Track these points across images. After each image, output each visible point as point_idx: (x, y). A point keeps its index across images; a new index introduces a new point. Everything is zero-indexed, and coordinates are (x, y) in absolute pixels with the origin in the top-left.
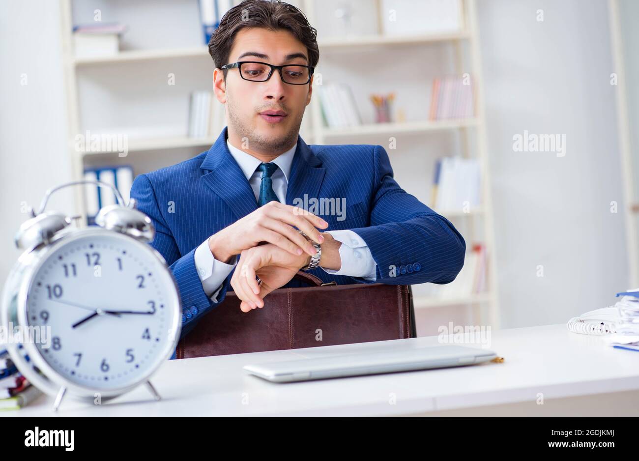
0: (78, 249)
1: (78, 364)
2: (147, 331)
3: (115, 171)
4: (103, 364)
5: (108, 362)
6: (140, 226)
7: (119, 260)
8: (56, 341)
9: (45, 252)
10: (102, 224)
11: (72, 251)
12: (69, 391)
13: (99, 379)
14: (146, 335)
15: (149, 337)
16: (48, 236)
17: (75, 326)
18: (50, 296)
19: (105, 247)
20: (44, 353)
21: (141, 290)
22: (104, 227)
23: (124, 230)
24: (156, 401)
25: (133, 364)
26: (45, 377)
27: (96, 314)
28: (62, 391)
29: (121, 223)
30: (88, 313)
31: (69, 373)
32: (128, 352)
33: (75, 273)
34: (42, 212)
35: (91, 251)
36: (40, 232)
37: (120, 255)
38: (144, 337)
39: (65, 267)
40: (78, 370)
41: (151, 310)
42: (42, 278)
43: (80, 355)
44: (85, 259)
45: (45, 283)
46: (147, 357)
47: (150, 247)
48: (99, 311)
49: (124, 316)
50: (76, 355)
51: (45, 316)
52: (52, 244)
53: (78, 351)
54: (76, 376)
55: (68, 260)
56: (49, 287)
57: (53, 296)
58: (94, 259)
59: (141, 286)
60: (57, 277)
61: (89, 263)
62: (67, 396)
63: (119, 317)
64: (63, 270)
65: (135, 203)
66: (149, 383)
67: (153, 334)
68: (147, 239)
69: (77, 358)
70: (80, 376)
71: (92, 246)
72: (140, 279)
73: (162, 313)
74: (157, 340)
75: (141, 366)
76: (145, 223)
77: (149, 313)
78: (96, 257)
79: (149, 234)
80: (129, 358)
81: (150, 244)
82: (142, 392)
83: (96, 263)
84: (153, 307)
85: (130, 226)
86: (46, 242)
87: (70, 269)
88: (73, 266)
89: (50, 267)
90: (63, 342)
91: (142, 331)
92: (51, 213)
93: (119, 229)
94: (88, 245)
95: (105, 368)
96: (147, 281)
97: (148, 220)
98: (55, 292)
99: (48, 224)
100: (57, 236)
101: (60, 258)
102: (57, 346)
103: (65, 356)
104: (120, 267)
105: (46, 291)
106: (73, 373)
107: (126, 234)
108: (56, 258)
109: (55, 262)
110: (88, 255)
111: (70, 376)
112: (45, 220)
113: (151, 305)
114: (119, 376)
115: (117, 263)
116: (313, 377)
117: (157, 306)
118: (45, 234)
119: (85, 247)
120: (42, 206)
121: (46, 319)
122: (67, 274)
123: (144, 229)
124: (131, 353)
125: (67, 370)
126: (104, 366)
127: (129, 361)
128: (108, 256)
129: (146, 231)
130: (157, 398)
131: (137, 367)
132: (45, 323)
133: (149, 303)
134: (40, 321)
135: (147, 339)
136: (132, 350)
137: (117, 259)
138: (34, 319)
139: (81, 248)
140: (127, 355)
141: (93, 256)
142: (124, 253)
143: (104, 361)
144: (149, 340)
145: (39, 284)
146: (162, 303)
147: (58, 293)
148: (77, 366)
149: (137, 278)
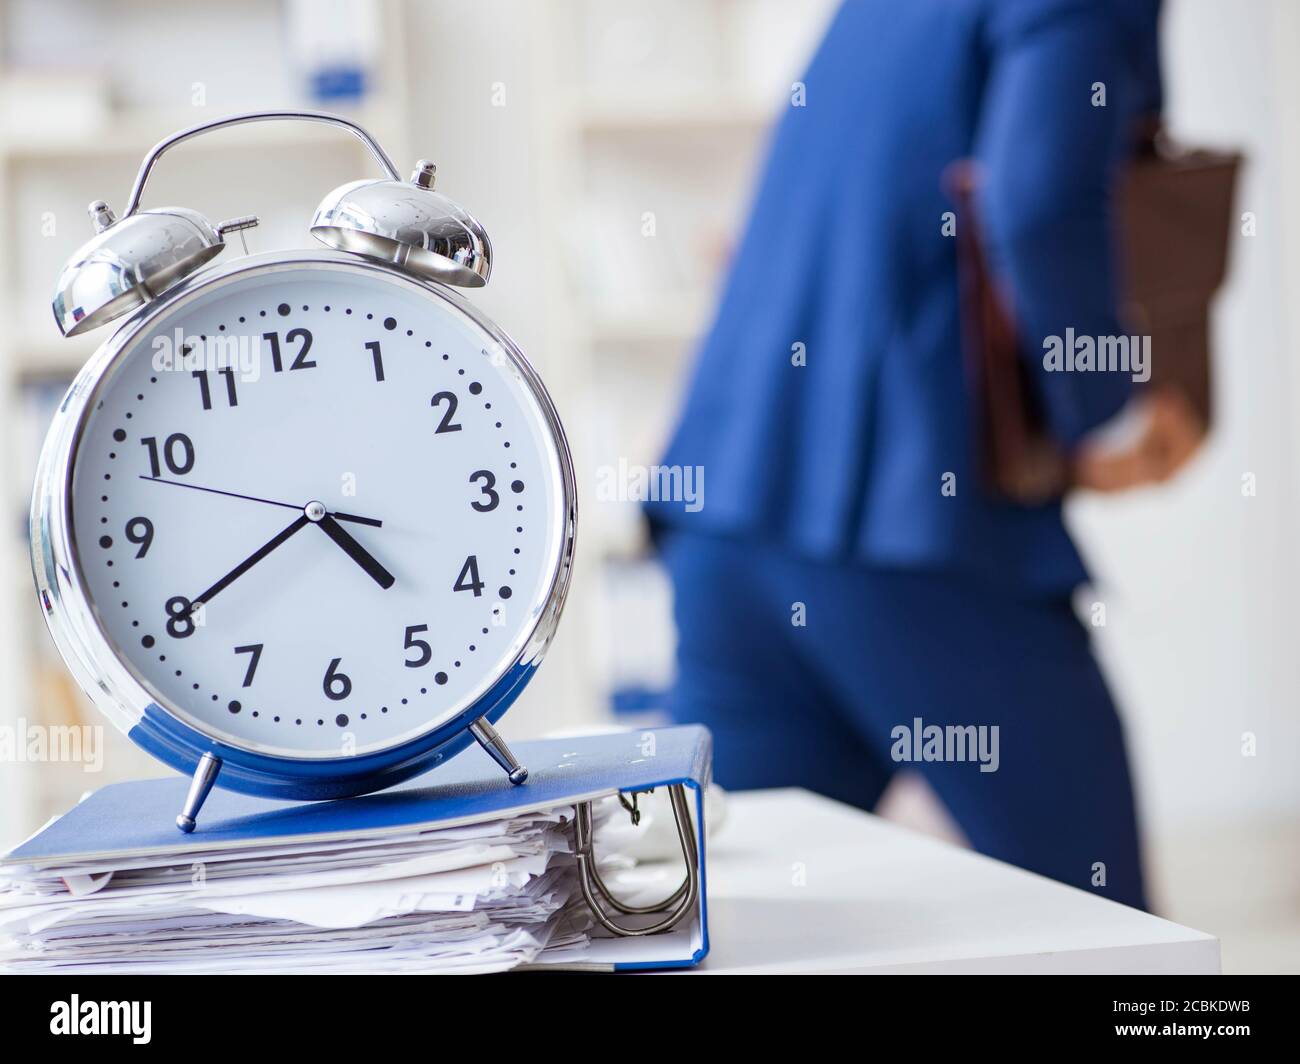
0: (242, 320)
1: (249, 679)
2: (471, 563)
4: (330, 677)
7: (374, 347)
8: (179, 608)
11: (221, 328)
13: (322, 722)
14: (468, 580)
15: (477, 587)
18: (156, 474)
19: (328, 309)
20: (135, 649)
21: (447, 437)
25: (427, 674)
31: (223, 705)
32: (411, 635)
33: (233, 398)
35: (282, 326)
37: (377, 332)
38: (459, 587)
39: (202, 375)
40: (248, 698)
43: (257, 650)
44: (266, 349)
45: (137, 430)
46: (471, 649)
48: (312, 513)
50: (242, 649)
51: (142, 532)
53: (251, 639)
56: (150, 442)
57: (165, 471)
58: (295, 351)
59: (444, 427)
61: (278, 367)
64: (195, 386)
67: (492, 576)
69: (246, 658)
71: (284, 310)
72: (445, 403)
73: (518, 509)
74: (505, 592)
75: (453, 674)
80: (416, 653)
83: (299, 364)
84: (490, 488)
85: (414, 240)
87: (218, 387)
94: (272, 308)
95: (337, 686)
98: (171, 457)
102: (181, 626)
103: (206, 657)
105: (141, 455)
110: (272, 337)
113: (483, 481)
115: (368, 355)
117: (502, 487)
119: (264, 314)
121: (147, 541)
124: (415, 636)
125: (215, 697)
126: (335, 680)
127: (415, 664)
128: (339, 339)
131: (441, 678)
132: (142, 554)
133: (474, 478)
134: (125, 549)
135: (472, 591)
136: (423, 628)
137: (368, 346)
138: (106, 542)
139: (252, 316)
140: (409, 643)
141: (290, 338)
142: (390, 324)
143: (335, 663)
144: (478, 593)
145: (120, 435)
146: (515, 475)
147: (180, 460)
148: (248, 682)
149: (435, 401)
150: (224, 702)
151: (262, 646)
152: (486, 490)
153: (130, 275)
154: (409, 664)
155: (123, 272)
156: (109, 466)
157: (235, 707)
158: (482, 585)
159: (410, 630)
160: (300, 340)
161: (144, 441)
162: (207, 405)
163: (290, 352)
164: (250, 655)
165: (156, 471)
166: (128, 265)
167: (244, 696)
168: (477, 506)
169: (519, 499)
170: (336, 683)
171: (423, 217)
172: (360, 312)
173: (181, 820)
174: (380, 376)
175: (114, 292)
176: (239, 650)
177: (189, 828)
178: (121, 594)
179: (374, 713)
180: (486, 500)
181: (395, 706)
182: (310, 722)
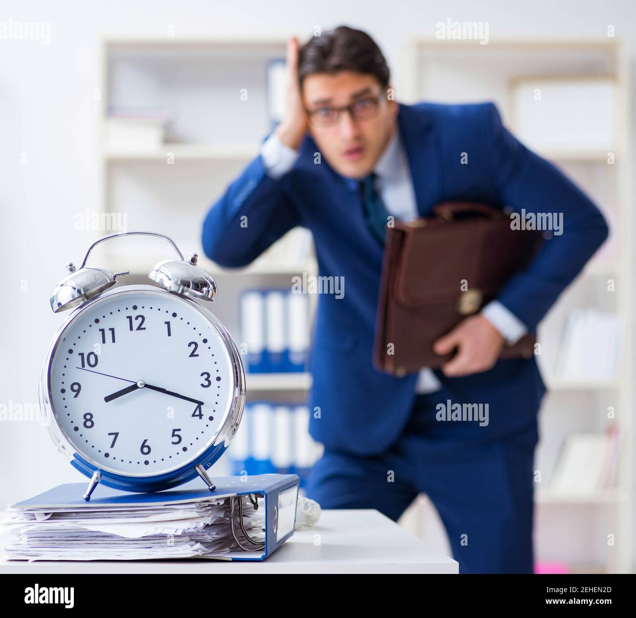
0: (119, 311)
1: (113, 444)
2: (199, 406)
4: (143, 446)
7: (168, 323)
8: (88, 417)
11: (111, 313)
13: (139, 463)
14: (197, 413)
15: (201, 416)
17: (107, 399)
19: (152, 308)
20: (71, 432)
21: (193, 359)
25: (179, 447)
27: (136, 387)
33: (114, 340)
35: (134, 313)
37: (169, 318)
38: (194, 415)
39: (102, 331)
40: (112, 452)
42: (75, 344)
43: (116, 434)
44: (127, 322)
45: (77, 350)
46: (197, 439)
48: (139, 384)
51: (76, 388)
53: (114, 430)
54: (110, 459)
55: (105, 325)
56: (82, 355)
57: (87, 366)
58: (138, 323)
59: (192, 355)
61: (131, 329)
64: (100, 334)
67: (206, 412)
69: (112, 437)
70: (114, 458)
71: (135, 308)
72: (193, 346)
73: (218, 387)
74: (211, 418)
75: (189, 448)
80: (176, 439)
83: (139, 328)
85: (186, 284)
87: (108, 335)
88: (112, 330)
90: (95, 419)
94: (131, 307)
95: (146, 450)
96: (202, 348)
98: (89, 361)
101: (97, 321)
102: (89, 424)
103: (99, 435)
105: (78, 359)
108: (92, 321)
109: (91, 326)
110: (130, 318)
111: (103, 458)
113: (206, 376)
114: (162, 459)
115: (165, 326)
117: (213, 379)
119: (127, 309)
121: (78, 391)
123: (205, 289)
124: (176, 433)
125: (100, 451)
128: (155, 320)
129: (207, 292)
131: (185, 449)
132: (76, 396)
133: (202, 375)
134: (70, 394)
135: (198, 417)
136: (179, 430)
137: (166, 323)
138: (63, 391)
139: (123, 310)
140: (173, 435)
141: (137, 318)
142: (174, 315)
143: (145, 441)
144: (201, 418)
145: (71, 352)
146: (218, 375)
147: (93, 362)
148: (112, 446)
149: (190, 345)
150: (103, 453)
151: (118, 433)
152: (207, 379)
153: (79, 291)
154: (173, 443)
155: (76, 290)
156: (66, 363)
157: (107, 455)
158: (203, 415)
159: (174, 431)
160: (140, 319)
161: (80, 354)
162: (104, 342)
163: (136, 323)
164: (114, 436)
165: (83, 366)
166: (79, 288)
167: (110, 451)
168: (203, 385)
169: (219, 383)
170: (145, 448)
171: (191, 275)
172: (163, 310)
173: (85, 496)
174: (169, 334)
175: (73, 297)
176: (110, 434)
177: (88, 499)
178: (67, 411)
179: (159, 461)
180: (206, 383)
181: (167, 459)
182: (134, 463)
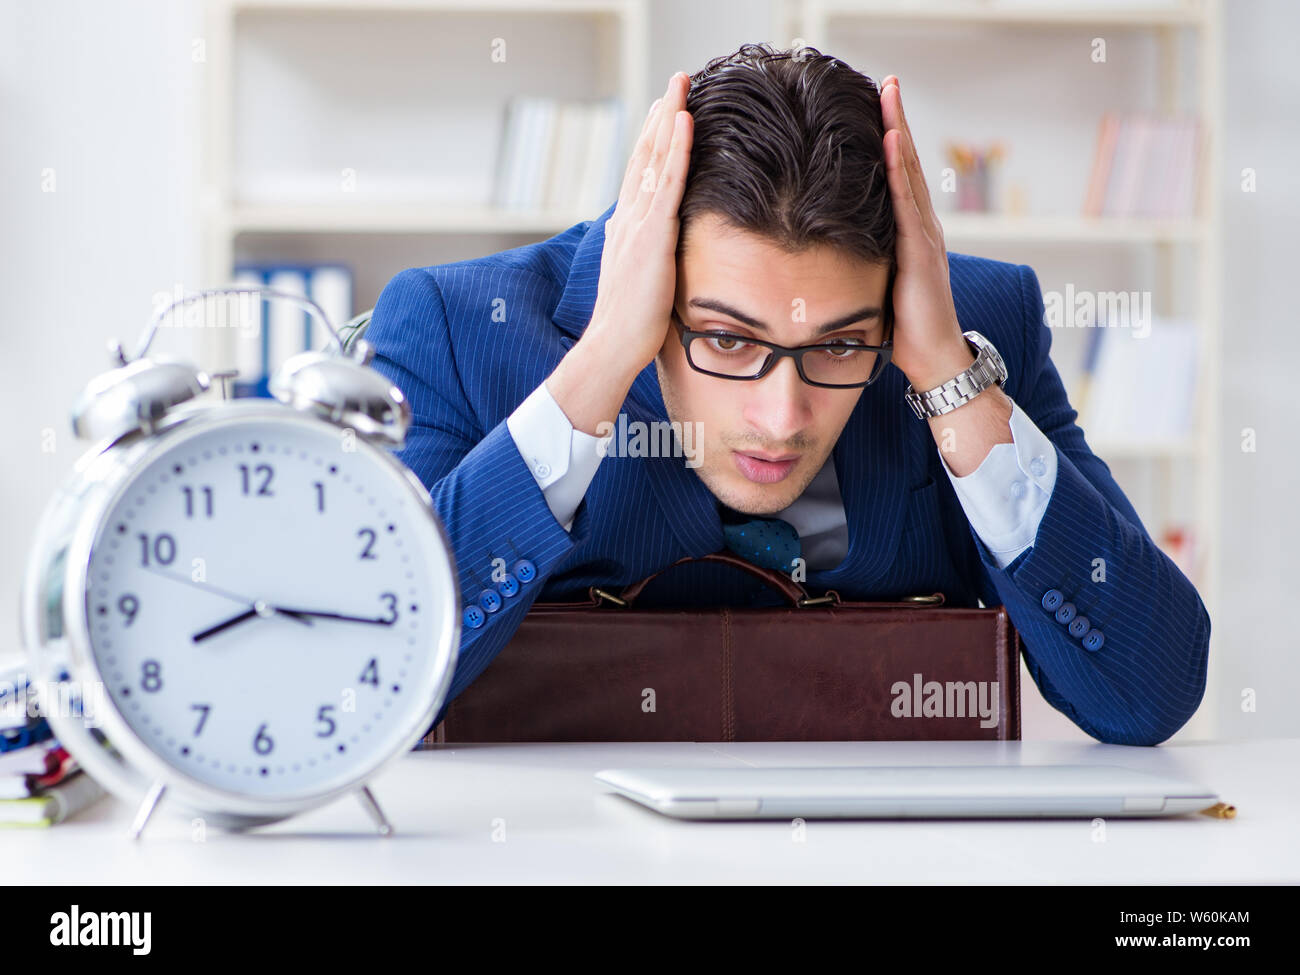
0: (223, 451)
1: (199, 730)
2: (373, 664)
3: (307, 273)
4: (260, 736)
5: (268, 732)
6: (378, 410)
7: (319, 486)
8: (151, 669)
9: (140, 451)
10: (284, 397)
11: (208, 456)
12: (172, 795)
13: (248, 771)
14: (370, 675)
15: (375, 681)
16: (153, 413)
17: (199, 638)
18: (145, 562)
19: (288, 452)
20: (119, 696)
21: (367, 563)
22: (291, 403)
23: (336, 415)
24: (378, 836)
25: (331, 743)
26: (116, 755)
27: (252, 614)
28: (155, 792)
29: (329, 398)
30: (237, 609)
31: (176, 749)
32: (323, 713)
33: (210, 511)
34: (142, 356)
35: (253, 460)
36: (132, 403)
37: (323, 475)
38: (363, 679)
39: (188, 491)
40: (196, 745)
41: (388, 616)
42: (131, 515)
43: (206, 709)
44: (238, 476)
45: (135, 527)
46: (367, 728)
47: (397, 462)
48: (260, 608)
49: (319, 623)
50: (196, 707)
51: (130, 609)
52: (159, 434)
53: (203, 700)
54: (191, 759)
55: (195, 478)
56: (144, 538)
57: (153, 561)
58: (260, 481)
59: (365, 555)
60: (165, 515)
61: (246, 489)
62: (166, 805)
63: (308, 623)
64: (182, 498)
65: (368, 352)
66: (367, 791)
67: (387, 675)
68: (393, 442)
69: (198, 715)
70: (201, 759)
71: (255, 448)
72: (367, 538)
73: (414, 625)
74: (396, 689)
75: (350, 747)
76: (389, 402)
77: (382, 622)
78: (264, 474)
79: (396, 431)
80: (324, 726)
81: (399, 455)
82: (349, 812)
83: (263, 491)
84: (392, 607)
85: (353, 406)
86: (146, 427)
87: (199, 500)
88: (208, 491)
89: (152, 490)
90: (165, 674)
91: (361, 665)
92: (164, 358)
93: (328, 413)
94: (247, 445)
95: (263, 745)
96: (384, 544)
97: (397, 395)
98: (159, 551)
99: (156, 386)
100: (174, 416)
101: (178, 469)
102: (152, 682)
103: (170, 709)
104: (321, 506)
105: (136, 547)
106: (186, 751)
107: (341, 424)
108: (168, 470)
109: (164, 479)
110: (244, 469)
111: (178, 758)
112: (146, 374)
113: (388, 601)
114: (297, 768)
115: (314, 493)
116: (764, 813)
117: (403, 607)
118: (146, 411)
119: (239, 449)
120: (143, 342)
121: (132, 614)
122: (190, 511)
123: (387, 416)
124: (328, 714)
125: (171, 742)
126: (262, 740)
127: (322, 735)
128: (293, 476)
129: (391, 422)
130: (385, 831)
131: (342, 750)
132: (127, 623)
133: (383, 597)
134: (116, 618)
135: (371, 685)
136: (333, 708)
137: (315, 485)
138: (103, 611)
139: (232, 450)
140: (321, 718)
141: (257, 470)
142: (333, 470)
143: (264, 727)
144: (375, 687)
145: (122, 529)
146: (413, 599)
147: (165, 554)
148: (198, 732)
149: (360, 534)
150: (178, 747)
151: (209, 707)
152: (390, 608)
154: (319, 734)
158: (380, 681)
159: (323, 709)
161: (140, 536)
163: (256, 481)
164: (202, 712)
167: (193, 743)
168: (382, 619)
169: (414, 617)
170: (263, 742)
172: (310, 458)
174: (320, 510)
176: (192, 708)
178: (108, 654)
179: (289, 769)
181: (305, 766)
